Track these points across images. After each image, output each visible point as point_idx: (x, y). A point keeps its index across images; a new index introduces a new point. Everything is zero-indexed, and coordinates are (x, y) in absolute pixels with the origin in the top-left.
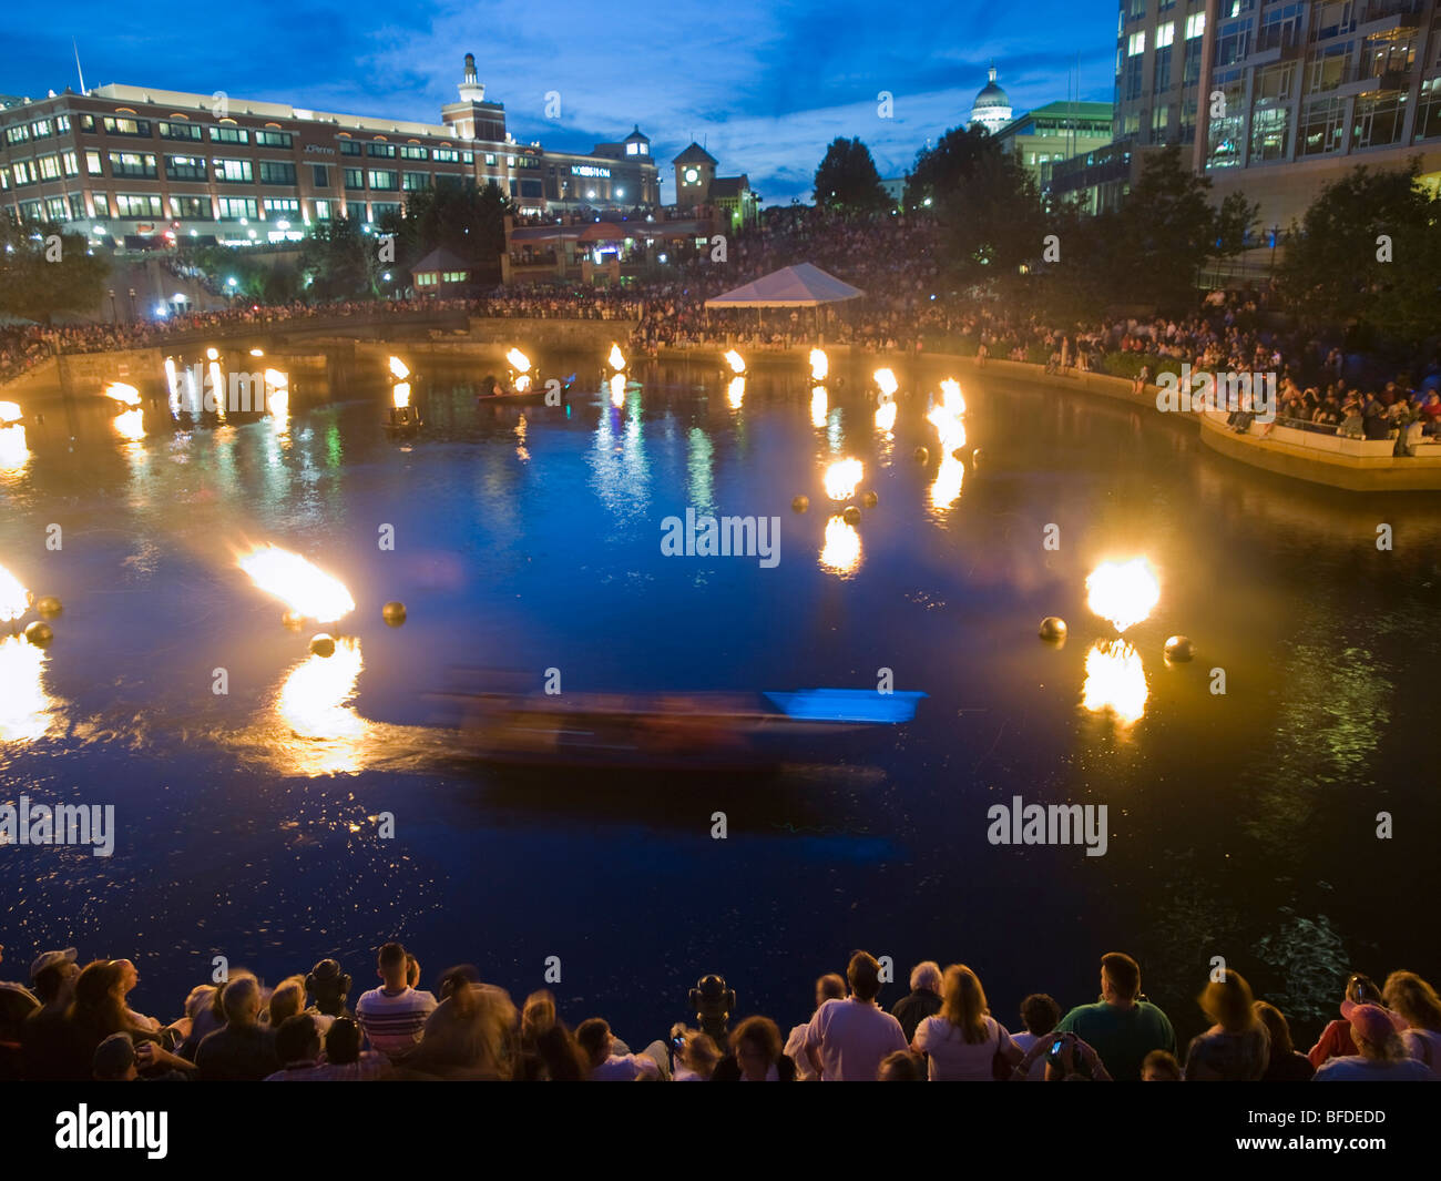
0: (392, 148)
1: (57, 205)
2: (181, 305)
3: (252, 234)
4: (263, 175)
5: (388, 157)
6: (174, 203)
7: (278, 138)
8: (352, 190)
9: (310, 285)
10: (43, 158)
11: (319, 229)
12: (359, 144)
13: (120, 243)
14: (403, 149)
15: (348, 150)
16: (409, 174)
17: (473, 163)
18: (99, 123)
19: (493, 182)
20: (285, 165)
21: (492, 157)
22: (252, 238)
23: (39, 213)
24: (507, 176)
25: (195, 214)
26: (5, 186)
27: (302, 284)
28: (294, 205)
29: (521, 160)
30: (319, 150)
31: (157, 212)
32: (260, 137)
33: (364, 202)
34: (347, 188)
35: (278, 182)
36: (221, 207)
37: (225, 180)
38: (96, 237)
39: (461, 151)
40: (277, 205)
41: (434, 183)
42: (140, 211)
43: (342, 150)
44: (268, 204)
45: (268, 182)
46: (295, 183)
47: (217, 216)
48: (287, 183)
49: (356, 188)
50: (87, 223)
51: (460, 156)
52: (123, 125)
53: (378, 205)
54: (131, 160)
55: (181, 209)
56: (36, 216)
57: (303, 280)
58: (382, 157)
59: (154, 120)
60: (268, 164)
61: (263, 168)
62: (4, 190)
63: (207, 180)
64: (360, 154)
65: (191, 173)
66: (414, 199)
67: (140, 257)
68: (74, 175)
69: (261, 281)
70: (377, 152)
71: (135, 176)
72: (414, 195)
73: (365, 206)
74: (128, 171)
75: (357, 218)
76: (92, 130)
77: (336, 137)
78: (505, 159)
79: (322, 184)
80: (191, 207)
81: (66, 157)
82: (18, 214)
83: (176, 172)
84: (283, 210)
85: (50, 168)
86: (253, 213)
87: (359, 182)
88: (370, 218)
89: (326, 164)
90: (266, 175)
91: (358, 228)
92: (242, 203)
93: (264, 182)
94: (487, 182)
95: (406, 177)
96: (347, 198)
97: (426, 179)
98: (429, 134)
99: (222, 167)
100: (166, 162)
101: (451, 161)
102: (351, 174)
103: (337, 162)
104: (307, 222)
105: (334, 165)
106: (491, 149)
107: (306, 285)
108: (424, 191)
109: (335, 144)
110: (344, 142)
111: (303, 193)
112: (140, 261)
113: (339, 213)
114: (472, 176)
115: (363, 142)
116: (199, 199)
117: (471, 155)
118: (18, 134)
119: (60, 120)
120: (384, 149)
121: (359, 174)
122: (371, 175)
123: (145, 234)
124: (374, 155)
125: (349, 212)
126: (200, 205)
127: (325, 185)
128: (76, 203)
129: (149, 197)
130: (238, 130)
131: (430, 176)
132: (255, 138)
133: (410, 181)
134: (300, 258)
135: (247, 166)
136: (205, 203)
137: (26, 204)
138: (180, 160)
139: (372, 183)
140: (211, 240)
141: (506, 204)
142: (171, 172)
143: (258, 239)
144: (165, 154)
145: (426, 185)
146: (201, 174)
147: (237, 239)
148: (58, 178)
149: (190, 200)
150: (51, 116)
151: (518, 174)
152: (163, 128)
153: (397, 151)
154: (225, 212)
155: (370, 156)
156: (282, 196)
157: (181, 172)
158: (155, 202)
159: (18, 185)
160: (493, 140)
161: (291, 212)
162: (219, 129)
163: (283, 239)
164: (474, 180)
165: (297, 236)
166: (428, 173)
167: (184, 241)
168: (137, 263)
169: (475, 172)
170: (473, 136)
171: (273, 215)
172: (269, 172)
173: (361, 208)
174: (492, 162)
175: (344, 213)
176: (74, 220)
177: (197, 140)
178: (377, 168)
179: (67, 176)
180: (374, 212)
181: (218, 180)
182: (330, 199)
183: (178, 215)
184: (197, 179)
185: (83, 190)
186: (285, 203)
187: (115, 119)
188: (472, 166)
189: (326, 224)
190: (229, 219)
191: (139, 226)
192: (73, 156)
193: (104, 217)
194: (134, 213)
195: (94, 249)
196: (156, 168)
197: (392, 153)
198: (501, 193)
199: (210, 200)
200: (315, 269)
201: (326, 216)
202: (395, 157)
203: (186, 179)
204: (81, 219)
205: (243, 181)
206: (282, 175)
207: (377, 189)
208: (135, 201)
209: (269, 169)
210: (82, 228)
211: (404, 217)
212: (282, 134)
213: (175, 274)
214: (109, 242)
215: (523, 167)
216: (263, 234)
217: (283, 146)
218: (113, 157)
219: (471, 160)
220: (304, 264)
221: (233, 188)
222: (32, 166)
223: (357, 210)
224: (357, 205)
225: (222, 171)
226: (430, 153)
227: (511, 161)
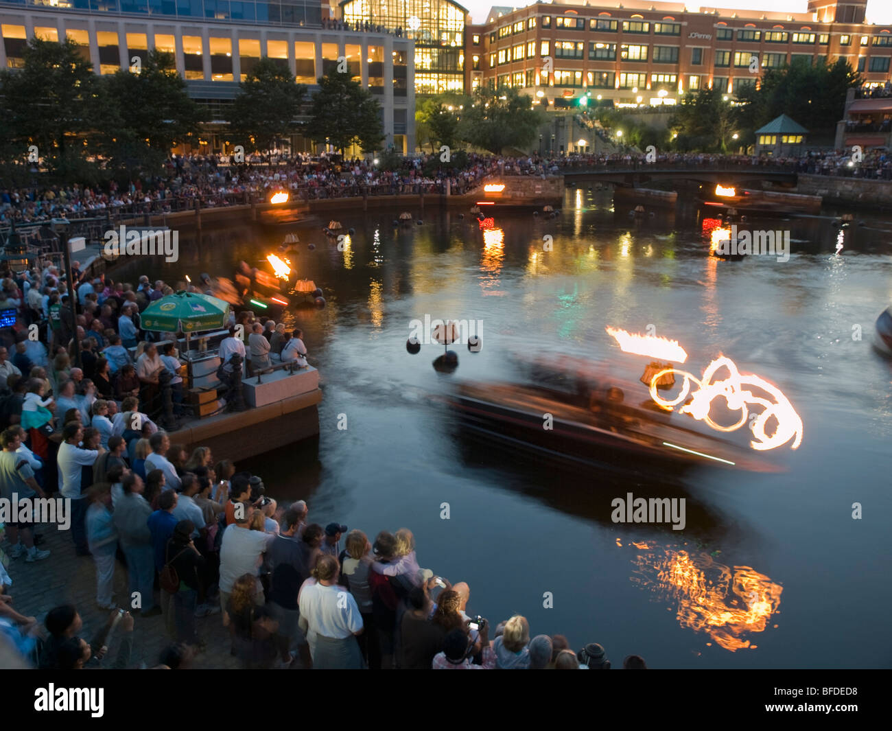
0: (759, 33)
1: (518, 77)
2: (582, 148)
3: (639, 99)
4: (655, 56)
5: (754, 40)
6: (590, 76)
7: (670, 29)
8: (720, 67)
9: (674, 139)
10: (516, 46)
11: (689, 97)
12: (732, 30)
13: (551, 103)
14: (768, 34)
15: (722, 35)
16: (769, 54)
17: (828, 44)
18: (553, 21)
19: (843, 60)
20: (672, 48)
21: (846, 38)
22: (639, 102)
23: (508, 82)
24: (858, 54)
25: (603, 84)
26: (492, 65)
27: (669, 138)
28: (673, 79)
29: (875, 39)
30: (700, 36)
31: (578, 83)
32: (657, 27)
33: (727, 77)
34: (716, 65)
35: (665, 62)
36: (620, 80)
37: (627, 60)
38: (537, 98)
39: (819, 33)
40: (661, 78)
41: (788, 62)
42: (567, 81)
43: (718, 36)
44: (654, 78)
45: (658, 61)
46: (677, 62)
47: (617, 86)
48: (671, 62)
49: (723, 65)
50: (534, 89)
51: (817, 38)
52: (568, 22)
53: (738, 80)
54: (568, 46)
55: (594, 80)
56: (505, 84)
57: (669, 135)
58: (748, 40)
59: (587, 18)
60: (660, 47)
61: (656, 51)
62: (491, 68)
63: (615, 59)
64: (731, 39)
65: (605, 55)
66: (769, 74)
67: (562, 113)
68: (532, 57)
69: (640, 134)
70: (746, 37)
71: (568, 57)
72: (770, 71)
73: (728, 79)
74: (565, 54)
75: (719, 90)
76: (549, 26)
77: (715, 25)
78: (859, 38)
79: (698, 63)
80: (601, 79)
81: (530, 45)
82: (496, 82)
83: (595, 54)
84: (664, 82)
85: (519, 53)
86: (642, 84)
87: (727, 61)
88: (730, 89)
89: (703, 47)
90: (657, 56)
91: (720, 97)
92: (636, 76)
93: (654, 61)
94: (837, 59)
95: (765, 57)
96: (715, 73)
97: (783, 58)
98: (793, 20)
99: (627, 50)
100: (589, 47)
101: (808, 42)
102: (721, 56)
103: (711, 45)
104: (681, 91)
105: (709, 47)
106: (847, 30)
107: (671, 139)
108: (779, 68)
109: (713, 32)
110: (720, 29)
111: (681, 70)
112: (560, 115)
113: (706, 85)
114: (824, 54)
115: (736, 29)
116: (607, 73)
117: (827, 37)
118: (506, 31)
119: (531, 20)
120: (752, 33)
121: (727, 55)
122: (737, 55)
123: (567, 97)
124: (742, 40)
125: (714, 85)
126: (607, 77)
127: (700, 63)
128: (530, 76)
129: (575, 72)
130: (643, 23)
131: (786, 55)
132: (654, 28)
133: (768, 60)
134: (671, 118)
135: (644, 49)
136: (611, 76)
137: (502, 76)
138: (599, 45)
139: (737, 62)
140: (609, 103)
141: (852, 78)
142: (592, 54)
143: (642, 103)
144: (591, 41)
145: (781, 63)
146: (612, 55)
147: (627, 102)
148: (522, 59)
149: (601, 73)
150: (526, 19)
151: (868, 53)
152: (593, 23)
153: (762, 35)
154: (623, 83)
155: (739, 40)
156: (665, 71)
157: (599, 55)
158: (578, 75)
159: (499, 65)
160: (851, 21)
161: (670, 83)
162: (630, 22)
163: (660, 103)
164: (826, 58)
165: (672, 102)
166: (786, 53)
167: (592, 103)
168: (559, 117)
169: (828, 51)
170: (833, 19)
171: (656, 86)
172: (659, 54)
173: (724, 82)
174: (846, 42)
175: (710, 86)
176: (527, 87)
177: (613, 31)
178: (743, 49)
179: (528, 58)
180: (733, 85)
181: (623, 60)
182: (701, 75)
183: (592, 84)
184: (608, 59)
185: (535, 66)
186: (667, 78)
187: (564, 18)
188: (826, 46)
189: (695, 94)
190: (626, 88)
191: (565, 92)
192: (534, 44)
193: (544, 85)
194: (563, 83)
195: (536, 107)
196: (583, 51)
197: (757, 37)
198: (849, 69)
199: (615, 74)
200: (681, 127)
201: (695, 87)
202: (759, 41)
203: (602, 59)
204: (531, 86)
205: (640, 60)
206: (668, 56)
207: (739, 66)
208: (566, 74)
209: (660, 51)
210: (530, 92)
211: (758, 89)
212: (674, 25)
213: (583, 125)
214: (545, 102)
215: (876, 45)
216: (647, 100)
217: (673, 34)
218: (557, 45)
219: (826, 41)
220: (672, 124)
221: (632, 65)
222: (509, 51)
223: (721, 84)
224: (721, 79)
225: (626, 53)
226: (790, 36)
227: (864, 40)
